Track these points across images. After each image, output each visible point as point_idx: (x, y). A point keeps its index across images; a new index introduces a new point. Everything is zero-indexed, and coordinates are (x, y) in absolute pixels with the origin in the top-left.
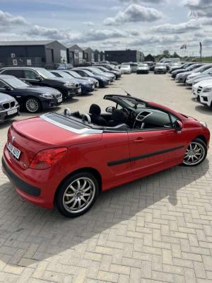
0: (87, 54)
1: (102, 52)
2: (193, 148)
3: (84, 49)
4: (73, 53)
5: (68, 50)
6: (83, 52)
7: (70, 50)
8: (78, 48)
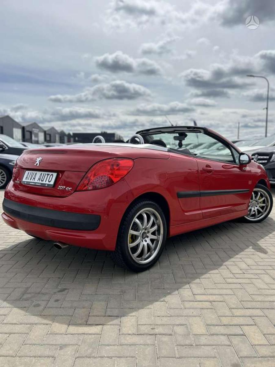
0: (50, 135)
1: (69, 134)
2: (256, 197)
3: (46, 129)
4: (31, 133)
5: (23, 129)
6: (45, 132)
7: (27, 129)
8: (38, 127)
